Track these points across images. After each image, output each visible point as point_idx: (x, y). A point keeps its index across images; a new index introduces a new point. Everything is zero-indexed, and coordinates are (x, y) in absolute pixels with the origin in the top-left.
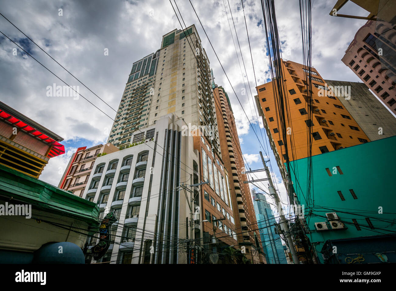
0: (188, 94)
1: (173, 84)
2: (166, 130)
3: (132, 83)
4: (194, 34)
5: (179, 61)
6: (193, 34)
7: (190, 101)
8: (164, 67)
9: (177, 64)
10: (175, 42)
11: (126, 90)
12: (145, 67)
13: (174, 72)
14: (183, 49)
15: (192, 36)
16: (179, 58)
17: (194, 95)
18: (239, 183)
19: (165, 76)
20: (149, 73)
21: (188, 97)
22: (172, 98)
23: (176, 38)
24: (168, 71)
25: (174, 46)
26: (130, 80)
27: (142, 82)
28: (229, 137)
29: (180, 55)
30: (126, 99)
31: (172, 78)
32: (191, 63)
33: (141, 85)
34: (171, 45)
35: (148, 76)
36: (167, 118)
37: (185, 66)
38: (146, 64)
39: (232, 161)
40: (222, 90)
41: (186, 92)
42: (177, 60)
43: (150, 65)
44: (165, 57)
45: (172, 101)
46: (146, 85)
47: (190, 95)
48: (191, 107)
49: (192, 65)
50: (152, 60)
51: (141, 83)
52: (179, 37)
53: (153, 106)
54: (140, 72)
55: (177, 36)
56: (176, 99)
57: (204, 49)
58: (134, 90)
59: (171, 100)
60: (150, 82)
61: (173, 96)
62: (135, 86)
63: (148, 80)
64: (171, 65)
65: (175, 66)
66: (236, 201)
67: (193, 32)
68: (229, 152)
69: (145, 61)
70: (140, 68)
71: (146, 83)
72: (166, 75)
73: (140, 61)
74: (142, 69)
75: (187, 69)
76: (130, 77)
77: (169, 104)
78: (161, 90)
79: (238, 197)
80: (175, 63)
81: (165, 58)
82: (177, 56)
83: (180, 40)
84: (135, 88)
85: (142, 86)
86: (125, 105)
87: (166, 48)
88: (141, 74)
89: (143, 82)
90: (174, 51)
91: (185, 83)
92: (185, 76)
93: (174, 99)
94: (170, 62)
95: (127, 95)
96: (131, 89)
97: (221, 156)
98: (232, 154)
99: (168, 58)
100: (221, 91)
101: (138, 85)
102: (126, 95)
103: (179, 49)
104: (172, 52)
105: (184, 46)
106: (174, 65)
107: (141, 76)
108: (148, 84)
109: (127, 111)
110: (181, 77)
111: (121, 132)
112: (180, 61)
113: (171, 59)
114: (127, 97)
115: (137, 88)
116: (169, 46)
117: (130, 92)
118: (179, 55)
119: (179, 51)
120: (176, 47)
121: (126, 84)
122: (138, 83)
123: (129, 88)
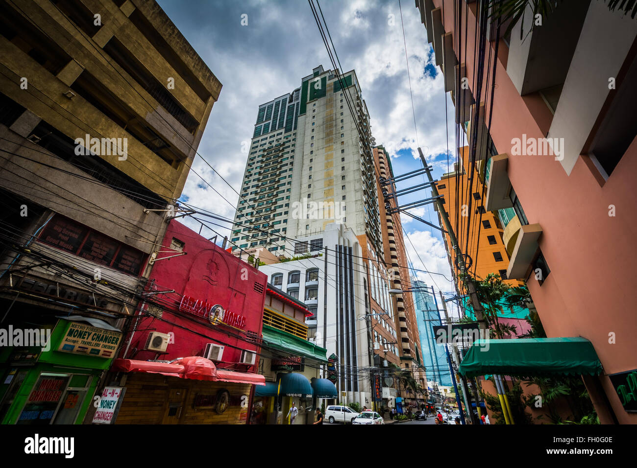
0: (349, 182)
1: (328, 165)
2: (336, 245)
3: (260, 138)
4: (353, 88)
5: (334, 128)
6: (353, 86)
7: (353, 193)
8: (314, 134)
9: (333, 132)
10: (328, 94)
11: (253, 148)
12: (278, 115)
13: (328, 145)
14: (339, 111)
15: (352, 90)
16: (334, 124)
17: (358, 186)
18: (401, 284)
19: (316, 149)
20: (284, 126)
21: (350, 187)
22: (329, 185)
23: (329, 88)
24: (321, 141)
25: (327, 102)
26: (257, 133)
27: (275, 139)
28: (391, 221)
29: (336, 119)
30: (254, 163)
31: (326, 154)
32: (351, 135)
33: (274, 144)
34: (322, 98)
35: (283, 130)
36: (336, 230)
37: (344, 139)
38: (278, 111)
39: (392, 255)
40: (382, 151)
41: (347, 179)
42: (331, 126)
43: (285, 112)
44: (314, 117)
45: (329, 190)
46: (281, 145)
47: (352, 185)
48: (354, 203)
49: (354, 140)
50: (287, 105)
51: (273, 141)
52: (333, 87)
53: (303, 193)
54: (271, 121)
55: (330, 86)
56: (335, 187)
57: (364, 101)
58: (264, 150)
59: (327, 188)
60: (287, 142)
61: (330, 182)
62: (265, 144)
63: (284, 137)
64: (324, 132)
65: (329, 136)
66: (396, 307)
67: (353, 84)
68: (390, 243)
69: (277, 104)
70: (271, 115)
71: (281, 142)
72: (318, 147)
73: (269, 104)
74: (274, 118)
75: (347, 144)
76: (256, 129)
77: (325, 193)
78: (313, 170)
79: (399, 303)
80: (329, 130)
81: (315, 119)
82: (332, 120)
83: (334, 92)
84: (266, 147)
85: (276, 146)
86: (253, 172)
87: (314, 103)
88: (272, 126)
89: (277, 140)
90: (327, 109)
91: (344, 165)
92: (345, 155)
93: (330, 188)
94: (322, 127)
95: (255, 157)
96: (259, 148)
97: (383, 256)
98: (393, 245)
99: (319, 121)
100: (381, 153)
101: (270, 143)
102: (252, 156)
103: (334, 109)
104: (324, 111)
105: (340, 104)
106: (328, 134)
107: (273, 129)
108: (284, 144)
109: (256, 181)
110: (339, 155)
111: (252, 213)
112: (336, 129)
113: (323, 122)
114: (255, 161)
115: (269, 148)
116: (319, 99)
117: (259, 153)
118: (334, 118)
119: (334, 112)
120: (330, 104)
121: (252, 139)
122: (269, 140)
123: (257, 147)
